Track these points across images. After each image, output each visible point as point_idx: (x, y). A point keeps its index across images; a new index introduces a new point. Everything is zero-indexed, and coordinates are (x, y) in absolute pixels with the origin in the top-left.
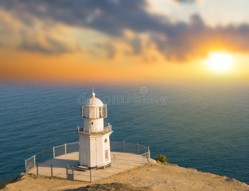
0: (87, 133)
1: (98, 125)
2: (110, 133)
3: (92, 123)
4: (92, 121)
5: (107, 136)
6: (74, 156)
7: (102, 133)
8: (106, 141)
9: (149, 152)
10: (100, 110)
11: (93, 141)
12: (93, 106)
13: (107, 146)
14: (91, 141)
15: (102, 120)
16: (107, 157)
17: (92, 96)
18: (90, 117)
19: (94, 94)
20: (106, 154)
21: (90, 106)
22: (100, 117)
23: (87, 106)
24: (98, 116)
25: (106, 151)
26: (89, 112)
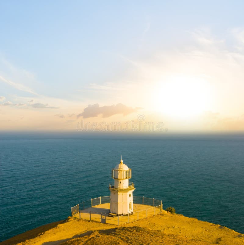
0: (116, 189)
1: (125, 183)
2: (133, 190)
3: (120, 182)
4: (120, 181)
5: (131, 192)
6: (106, 206)
7: (127, 190)
8: (130, 195)
9: (162, 205)
10: (126, 173)
11: (120, 196)
12: (121, 169)
13: (131, 199)
14: (119, 196)
15: (128, 180)
16: (130, 207)
17: (121, 162)
18: (119, 178)
19: (122, 161)
20: (130, 205)
21: (119, 169)
22: (126, 178)
23: (117, 170)
24: (125, 177)
25: (130, 203)
26: (118, 174)
